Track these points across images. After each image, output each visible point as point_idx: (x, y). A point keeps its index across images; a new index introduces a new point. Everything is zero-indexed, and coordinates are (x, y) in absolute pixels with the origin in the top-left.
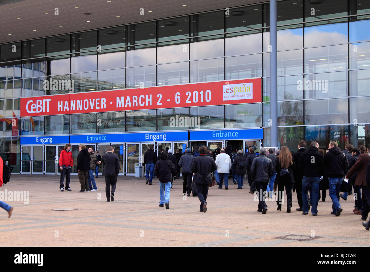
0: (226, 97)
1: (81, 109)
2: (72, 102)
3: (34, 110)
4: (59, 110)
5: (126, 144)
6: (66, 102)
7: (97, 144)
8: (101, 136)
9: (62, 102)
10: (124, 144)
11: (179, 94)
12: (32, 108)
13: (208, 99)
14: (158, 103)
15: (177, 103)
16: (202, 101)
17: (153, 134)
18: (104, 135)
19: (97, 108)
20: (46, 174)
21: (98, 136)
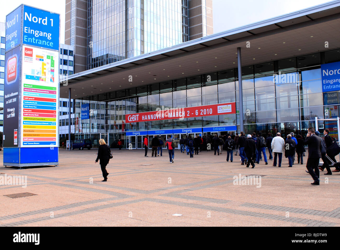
0: (219, 111)
1: (153, 119)
2: (148, 115)
3: (132, 120)
4: (143, 120)
5: (173, 134)
6: (146, 116)
7: (160, 135)
8: (162, 131)
9: (144, 116)
10: (172, 134)
11: (197, 111)
12: (131, 119)
13: (211, 113)
14: (188, 115)
15: (196, 115)
16: (208, 114)
17: (186, 129)
18: (163, 131)
19: (160, 118)
20: (137, 148)
21: (161, 131)
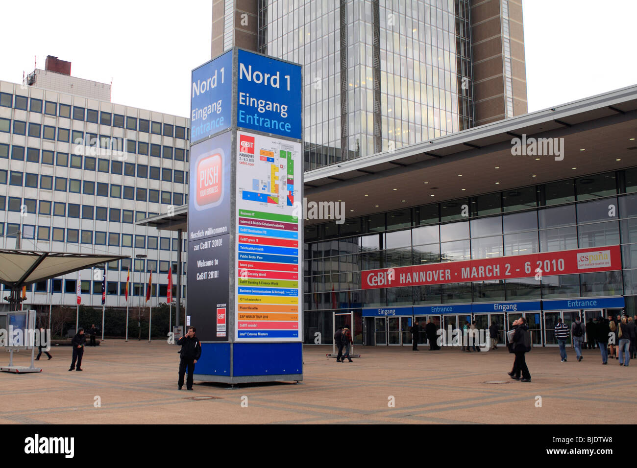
0: (582, 265)
1: (424, 280)
2: (414, 274)
3: (376, 282)
4: (401, 282)
5: (473, 315)
6: (409, 274)
7: (442, 316)
8: (447, 307)
9: (404, 274)
11: (529, 263)
12: (373, 281)
13: (561, 268)
14: (507, 274)
15: (527, 272)
16: (555, 270)
17: (502, 304)
18: (450, 306)
19: (441, 279)
20: (389, 345)
21: (443, 307)
